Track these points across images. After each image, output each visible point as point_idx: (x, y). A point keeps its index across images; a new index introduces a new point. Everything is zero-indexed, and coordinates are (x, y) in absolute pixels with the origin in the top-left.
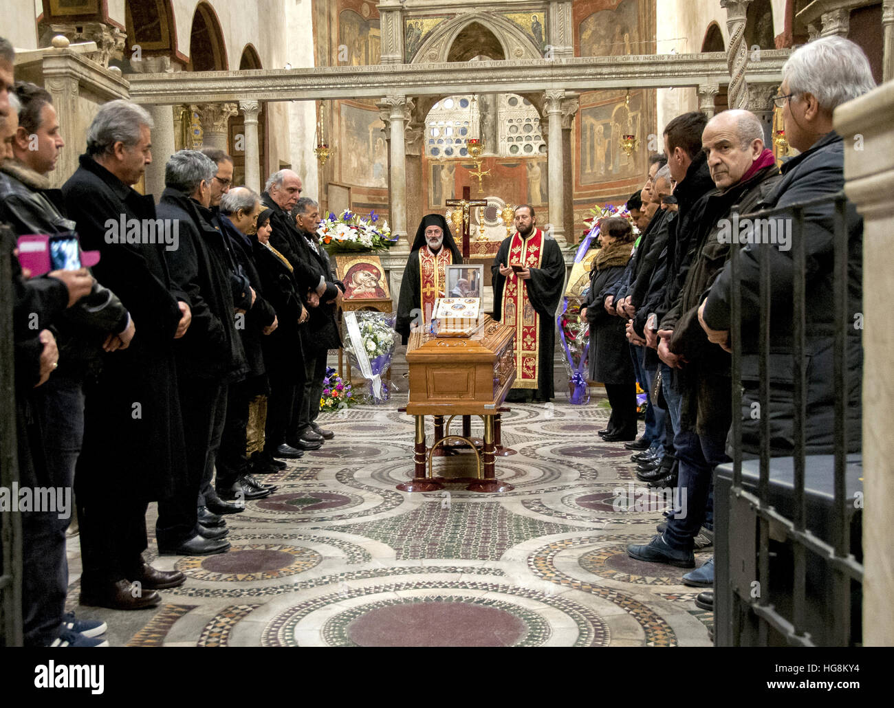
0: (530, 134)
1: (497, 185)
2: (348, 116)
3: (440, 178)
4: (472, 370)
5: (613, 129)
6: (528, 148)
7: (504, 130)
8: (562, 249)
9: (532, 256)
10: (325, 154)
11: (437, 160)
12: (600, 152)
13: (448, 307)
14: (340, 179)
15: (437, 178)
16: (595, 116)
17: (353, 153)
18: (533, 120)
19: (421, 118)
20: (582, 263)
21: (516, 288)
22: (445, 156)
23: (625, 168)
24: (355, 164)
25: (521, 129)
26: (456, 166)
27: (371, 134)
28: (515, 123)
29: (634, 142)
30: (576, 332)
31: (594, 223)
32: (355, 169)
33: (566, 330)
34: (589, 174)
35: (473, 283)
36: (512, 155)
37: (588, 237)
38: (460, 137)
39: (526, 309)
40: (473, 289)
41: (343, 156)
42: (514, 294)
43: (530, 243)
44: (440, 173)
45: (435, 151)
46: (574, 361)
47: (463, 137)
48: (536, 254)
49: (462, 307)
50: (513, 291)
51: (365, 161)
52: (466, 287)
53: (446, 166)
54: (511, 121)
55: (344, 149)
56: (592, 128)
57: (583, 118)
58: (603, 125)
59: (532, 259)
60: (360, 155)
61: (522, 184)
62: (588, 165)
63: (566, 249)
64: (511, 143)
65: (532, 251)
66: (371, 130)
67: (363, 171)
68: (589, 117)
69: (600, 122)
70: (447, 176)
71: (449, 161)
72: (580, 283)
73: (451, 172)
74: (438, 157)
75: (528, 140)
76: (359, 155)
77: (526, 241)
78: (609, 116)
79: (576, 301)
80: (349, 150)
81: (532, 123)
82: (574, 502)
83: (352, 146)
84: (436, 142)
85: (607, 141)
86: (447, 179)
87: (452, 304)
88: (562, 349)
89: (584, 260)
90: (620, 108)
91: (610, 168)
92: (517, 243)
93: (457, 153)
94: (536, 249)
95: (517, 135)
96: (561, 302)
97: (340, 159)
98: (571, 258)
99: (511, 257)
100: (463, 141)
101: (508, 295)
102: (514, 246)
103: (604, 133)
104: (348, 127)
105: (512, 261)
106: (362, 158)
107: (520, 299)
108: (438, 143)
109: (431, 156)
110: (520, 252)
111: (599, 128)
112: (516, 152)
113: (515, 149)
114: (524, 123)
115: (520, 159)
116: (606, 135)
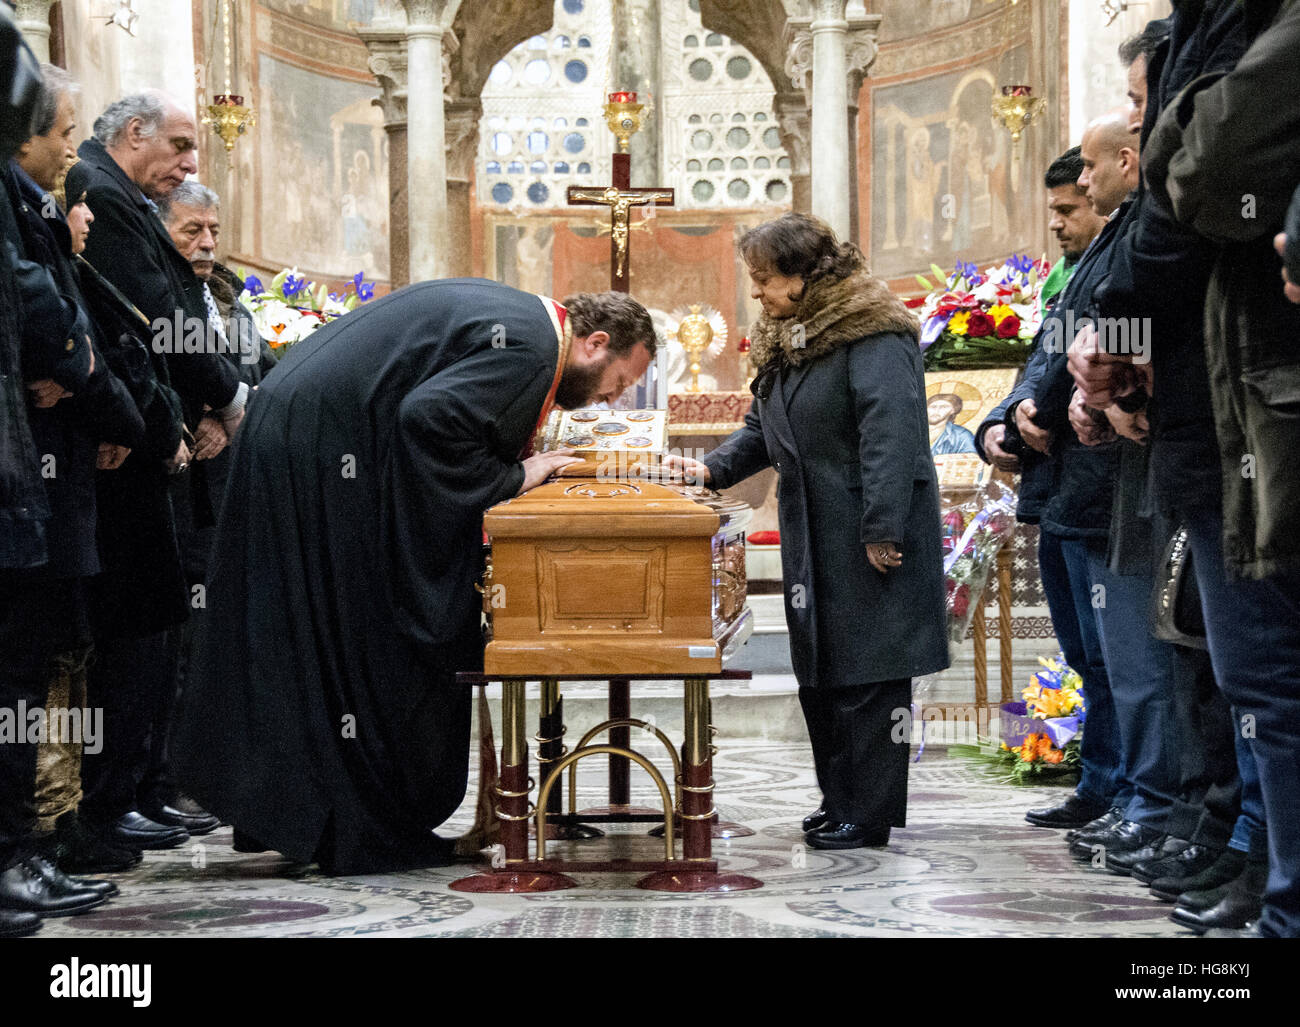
0: (744, 153)
1: (660, 281)
2: (278, 85)
3: (515, 262)
4: (659, 554)
5: (954, 136)
6: (739, 187)
7: (677, 141)
10: (235, 121)
11: (508, 213)
12: (920, 197)
14: (257, 246)
15: (508, 260)
16: (910, 104)
17: (292, 185)
18: (750, 118)
19: (471, 86)
22: (528, 204)
23: (986, 233)
24: (294, 213)
25: (720, 140)
26: (555, 229)
27: (336, 139)
28: (705, 124)
29: (1030, 104)
31: (926, 311)
32: (296, 225)
34: (892, 252)
36: (698, 205)
38: (567, 157)
41: (266, 191)
44: (514, 249)
45: (502, 191)
47: (573, 157)
51: (322, 207)
53: (532, 228)
54: (695, 118)
55: (267, 174)
56: (900, 136)
57: (879, 112)
58: (930, 127)
60: (308, 189)
61: (724, 278)
62: (891, 230)
64: (696, 176)
66: (337, 129)
67: (317, 233)
68: (892, 106)
69: (921, 121)
70: (531, 255)
71: (538, 215)
73: (542, 244)
74: (511, 206)
75: (738, 168)
76: (306, 191)
78: (945, 106)
80: (283, 178)
81: (749, 123)
82: (927, 907)
83: (289, 167)
84: (504, 169)
85: (938, 168)
86: (534, 261)
90: (973, 83)
91: (947, 236)
93: (557, 199)
95: (711, 154)
97: (258, 198)
100: (574, 167)
103: (931, 149)
104: (277, 117)
106: (314, 200)
108: (511, 170)
109: (492, 204)
111: (918, 135)
112: (709, 196)
113: (704, 189)
114: (729, 124)
115: (719, 215)
116: (936, 153)
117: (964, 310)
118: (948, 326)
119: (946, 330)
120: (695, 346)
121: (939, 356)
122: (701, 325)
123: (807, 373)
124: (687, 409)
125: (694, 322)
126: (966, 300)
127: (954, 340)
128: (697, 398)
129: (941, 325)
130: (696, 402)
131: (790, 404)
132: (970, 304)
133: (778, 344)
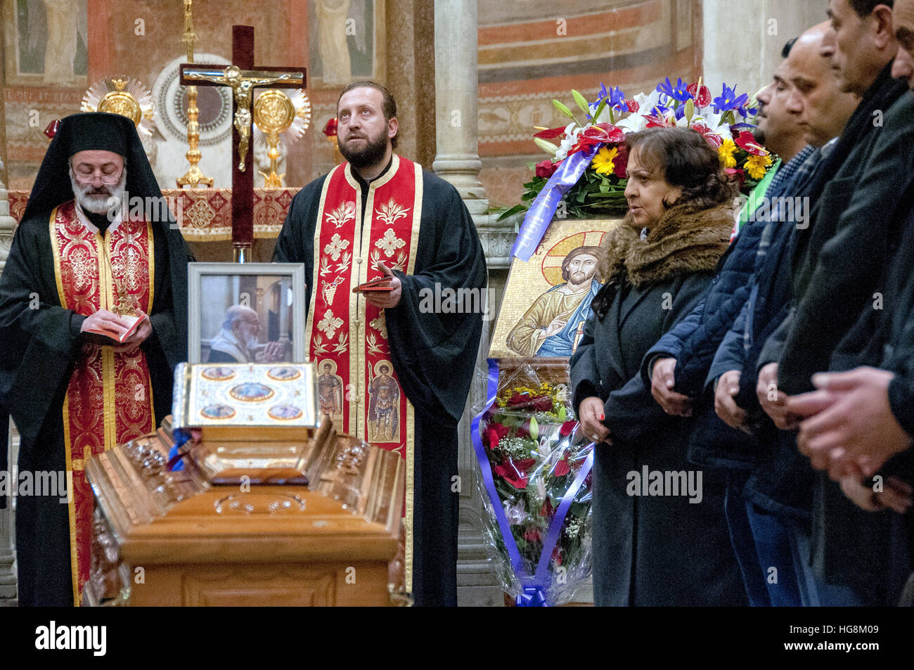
8: (476, 219)
9: (390, 233)
13: (220, 393)
20: (535, 261)
21: (345, 329)
30: (528, 465)
31: (566, 144)
33: (498, 459)
35: (274, 318)
37: (550, 184)
39: (375, 391)
40: (273, 335)
42: (340, 348)
43: (383, 196)
46: (522, 551)
48: (402, 229)
49: (263, 393)
50: (336, 340)
52: (255, 332)
59: (390, 242)
63: (485, 219)
65: (389, 220)
72: (531, 320)
77: (371, 192)
79: (523, 374)
87: (229, 384)
88: (485, 515)
89: (543, 251)
92: (340, 194)
94: (400, 212)
96: (480, 376)
98: (502, 246)
99: (326, 239)
101: (321, 349)
102: (333, 204)
105: (329, 249)
107: (357, 363)
110: (351, 223)
117: (610, 146)
118: (592, 164)
119: (590, 170)
120: (273, 127)
121: (581, 200)
122: (280, 103)
123: (647, 294)
124: (267, 207)
125: (273, 99)
126: (612, 134)
127: (599, 181)
128: (279, 194)
129: (584, 163)
130: (277, 200)
131: (624, 322)
132: (618, 140)
133: (623, 260)
